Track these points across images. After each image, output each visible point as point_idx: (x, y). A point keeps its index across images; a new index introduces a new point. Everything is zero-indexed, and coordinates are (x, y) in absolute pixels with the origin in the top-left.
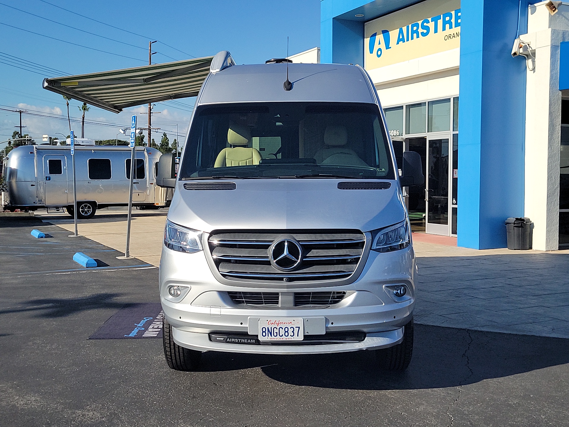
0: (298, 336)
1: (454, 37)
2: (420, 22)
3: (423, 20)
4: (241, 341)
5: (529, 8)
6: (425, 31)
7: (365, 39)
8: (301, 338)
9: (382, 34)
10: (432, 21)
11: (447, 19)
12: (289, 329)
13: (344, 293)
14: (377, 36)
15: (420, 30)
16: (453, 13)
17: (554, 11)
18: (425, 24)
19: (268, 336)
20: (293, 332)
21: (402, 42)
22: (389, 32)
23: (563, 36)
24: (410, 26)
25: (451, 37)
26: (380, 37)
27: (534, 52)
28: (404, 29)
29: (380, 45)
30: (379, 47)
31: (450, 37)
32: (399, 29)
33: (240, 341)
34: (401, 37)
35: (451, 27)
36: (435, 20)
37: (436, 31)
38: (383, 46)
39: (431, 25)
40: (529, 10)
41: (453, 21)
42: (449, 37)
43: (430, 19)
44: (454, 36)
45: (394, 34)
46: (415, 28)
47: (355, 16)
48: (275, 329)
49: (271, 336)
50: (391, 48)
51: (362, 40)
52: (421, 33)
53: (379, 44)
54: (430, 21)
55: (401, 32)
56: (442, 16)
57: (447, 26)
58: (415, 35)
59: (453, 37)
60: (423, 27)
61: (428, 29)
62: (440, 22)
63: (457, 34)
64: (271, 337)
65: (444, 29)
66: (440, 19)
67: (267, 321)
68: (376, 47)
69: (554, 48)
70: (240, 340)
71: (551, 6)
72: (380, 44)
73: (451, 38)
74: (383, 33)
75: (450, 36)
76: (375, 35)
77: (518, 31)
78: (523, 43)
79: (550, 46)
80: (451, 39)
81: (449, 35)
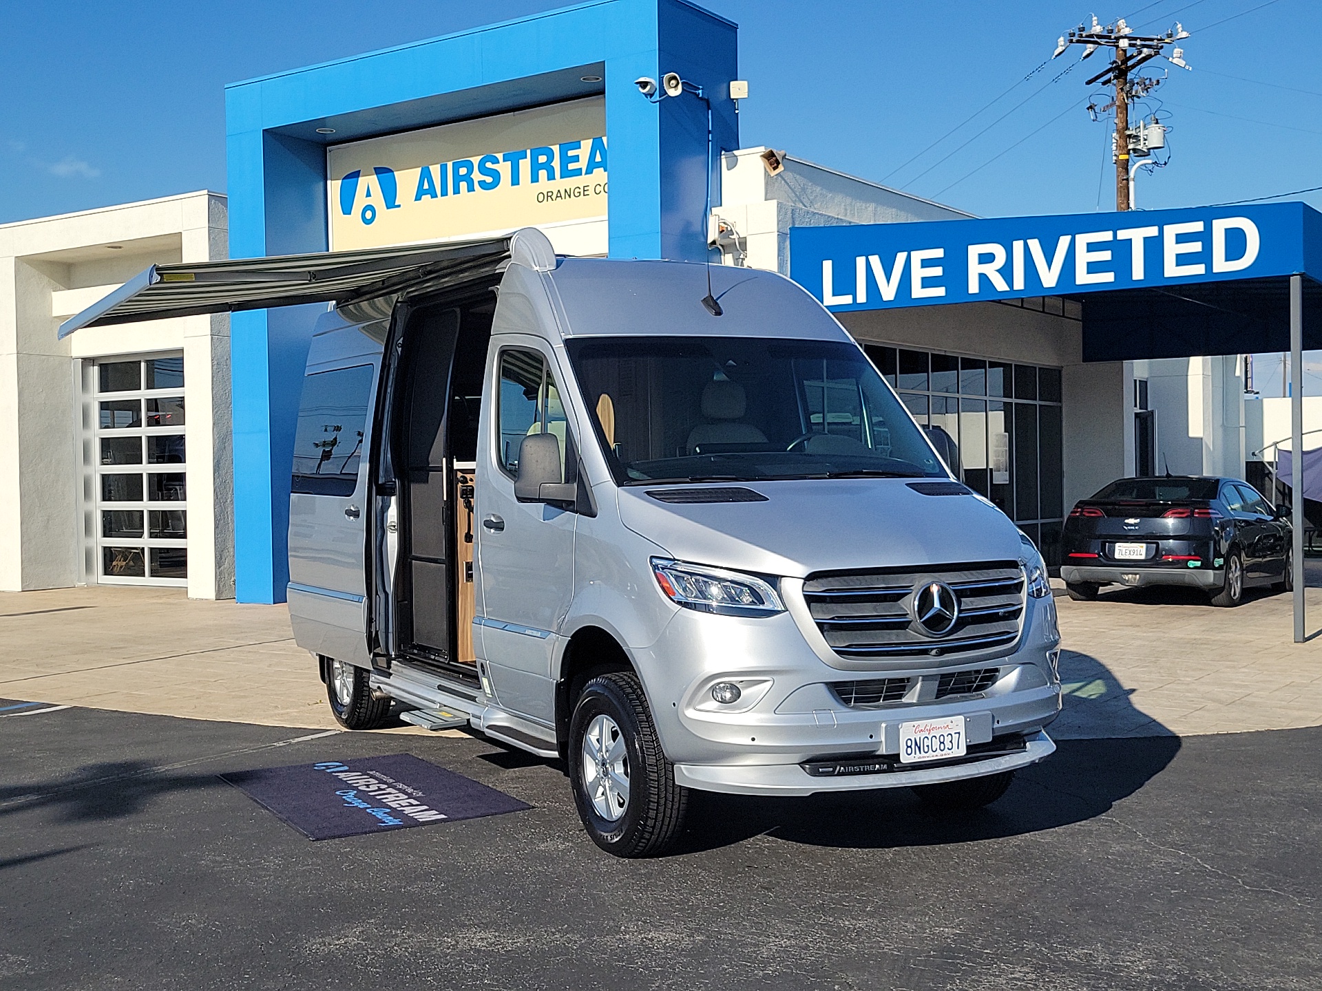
0: (958, 748)
1: (561, 196)
2: (476, 160)
3: (483, 156)
4: (864, 769)
5: (723, 157)
6: (489, 180)
7: (329, 182)
8: (962, 752)
9: (375, 176)
10: (504, 161)
11: (542, 159)
12: (946, 737)
13: (997, 670)
14: (360, 179)
15: (477, 176)
16: (556, 149)
17: (775, 169)
18: (489, 165)
19: (915, 754)
20: (951, 742)
21: (429, 196)
22: (395, 173)
23: (792, 216)
24: (450, 165)
25: (554, 197)
26: (368, 182)
27: (744, 240)
28: (435, 170)
29: (369, 198)
30: (369, 201)
31: (550, 196)
32: (421, 168)
33: (862, 770)
34: (426, 186)
35: (551, 177)
36: (514, 159)
37: (515, 181)
38: (378, 200)
39: (504, 168)
40: (724, 161)
41: (556, 163)
42: (548, 196)
43: (500, 156)
44: (559, 195)
45: (407, 180)
46: (463, 171)
47: (317, 130)
48: (926, 739)
49: (920, 753)
50: (399, 206)
51: (322, 184)
52: (479, 182)
53: (368, 195)
54: (501, 159)
55: (426, 174)
56: (528, 152)
57: (543, 174)
58: (463, 185)
59: (557, 197)
60: (484, 170)
61: (496, 176)
62: (525, 165)
63: (566, 191)
64: (920, 755)
65: (535, 179)
66: (526, 158)
67: (914, 726)
68: (360, 201)
69: (781, 235)
70: (862, 767)
71: (770, 157)
72: (370, 196)
73: (554, 199)
74: (377, 174)
75: (550, 194)
76: (356, 174)
77: (709, 199)
78: (724, 223)
79: (777, 233)
80: (552, 200)
81: (548, 192)
